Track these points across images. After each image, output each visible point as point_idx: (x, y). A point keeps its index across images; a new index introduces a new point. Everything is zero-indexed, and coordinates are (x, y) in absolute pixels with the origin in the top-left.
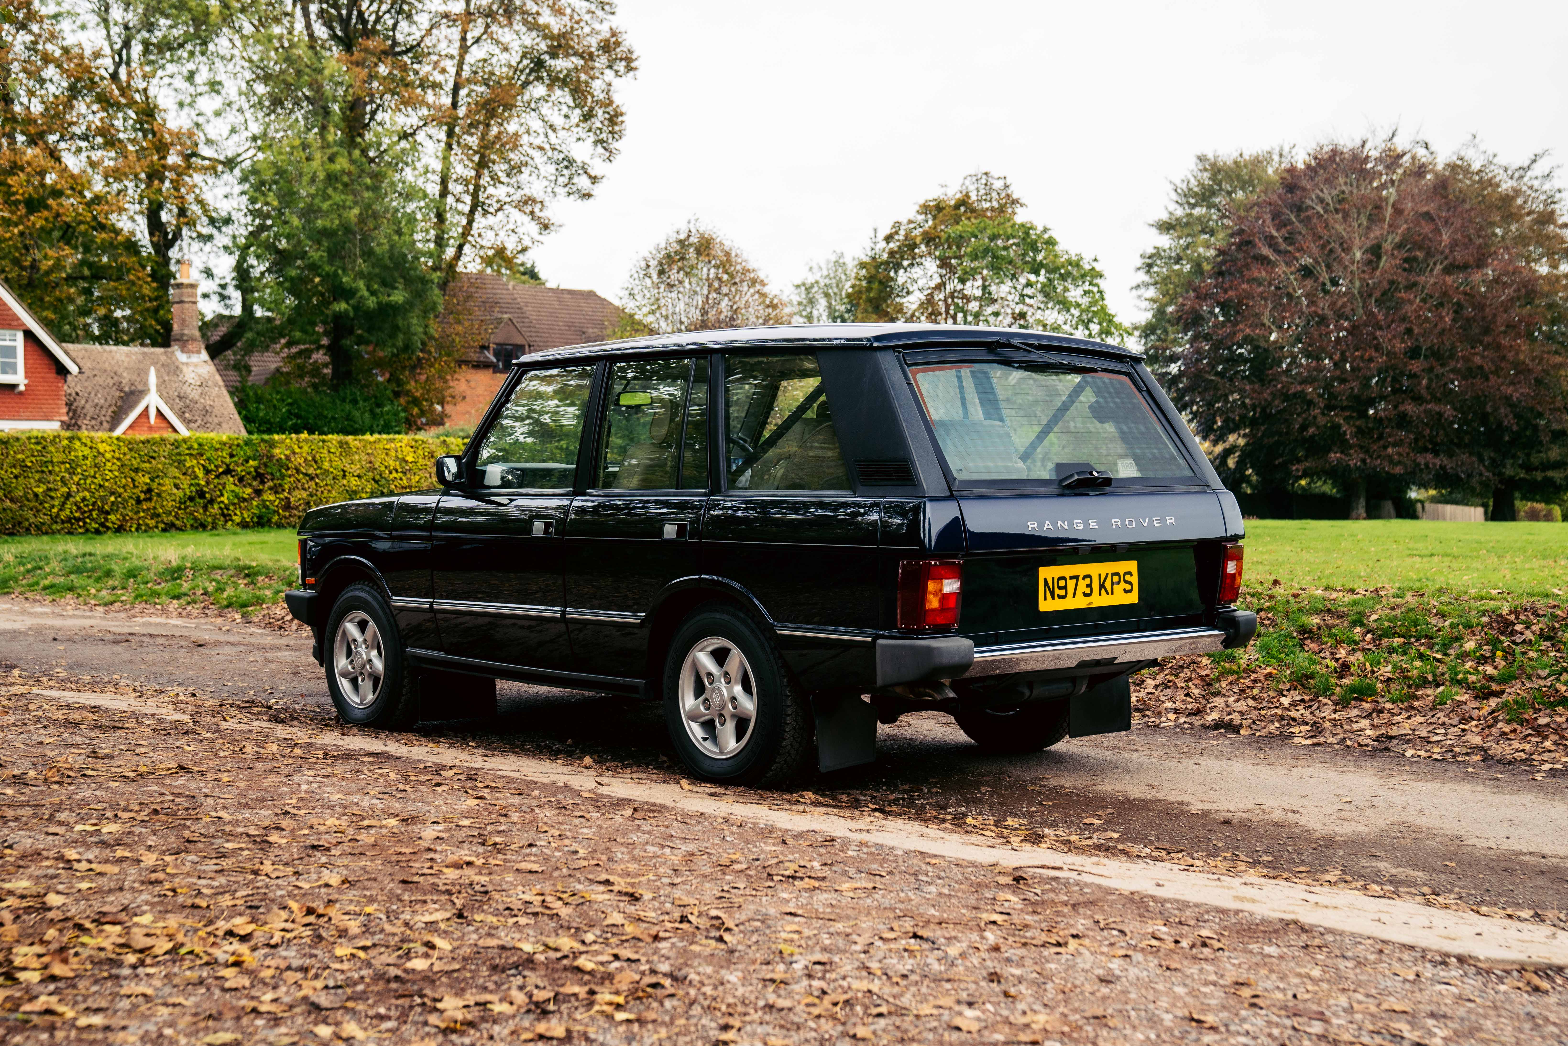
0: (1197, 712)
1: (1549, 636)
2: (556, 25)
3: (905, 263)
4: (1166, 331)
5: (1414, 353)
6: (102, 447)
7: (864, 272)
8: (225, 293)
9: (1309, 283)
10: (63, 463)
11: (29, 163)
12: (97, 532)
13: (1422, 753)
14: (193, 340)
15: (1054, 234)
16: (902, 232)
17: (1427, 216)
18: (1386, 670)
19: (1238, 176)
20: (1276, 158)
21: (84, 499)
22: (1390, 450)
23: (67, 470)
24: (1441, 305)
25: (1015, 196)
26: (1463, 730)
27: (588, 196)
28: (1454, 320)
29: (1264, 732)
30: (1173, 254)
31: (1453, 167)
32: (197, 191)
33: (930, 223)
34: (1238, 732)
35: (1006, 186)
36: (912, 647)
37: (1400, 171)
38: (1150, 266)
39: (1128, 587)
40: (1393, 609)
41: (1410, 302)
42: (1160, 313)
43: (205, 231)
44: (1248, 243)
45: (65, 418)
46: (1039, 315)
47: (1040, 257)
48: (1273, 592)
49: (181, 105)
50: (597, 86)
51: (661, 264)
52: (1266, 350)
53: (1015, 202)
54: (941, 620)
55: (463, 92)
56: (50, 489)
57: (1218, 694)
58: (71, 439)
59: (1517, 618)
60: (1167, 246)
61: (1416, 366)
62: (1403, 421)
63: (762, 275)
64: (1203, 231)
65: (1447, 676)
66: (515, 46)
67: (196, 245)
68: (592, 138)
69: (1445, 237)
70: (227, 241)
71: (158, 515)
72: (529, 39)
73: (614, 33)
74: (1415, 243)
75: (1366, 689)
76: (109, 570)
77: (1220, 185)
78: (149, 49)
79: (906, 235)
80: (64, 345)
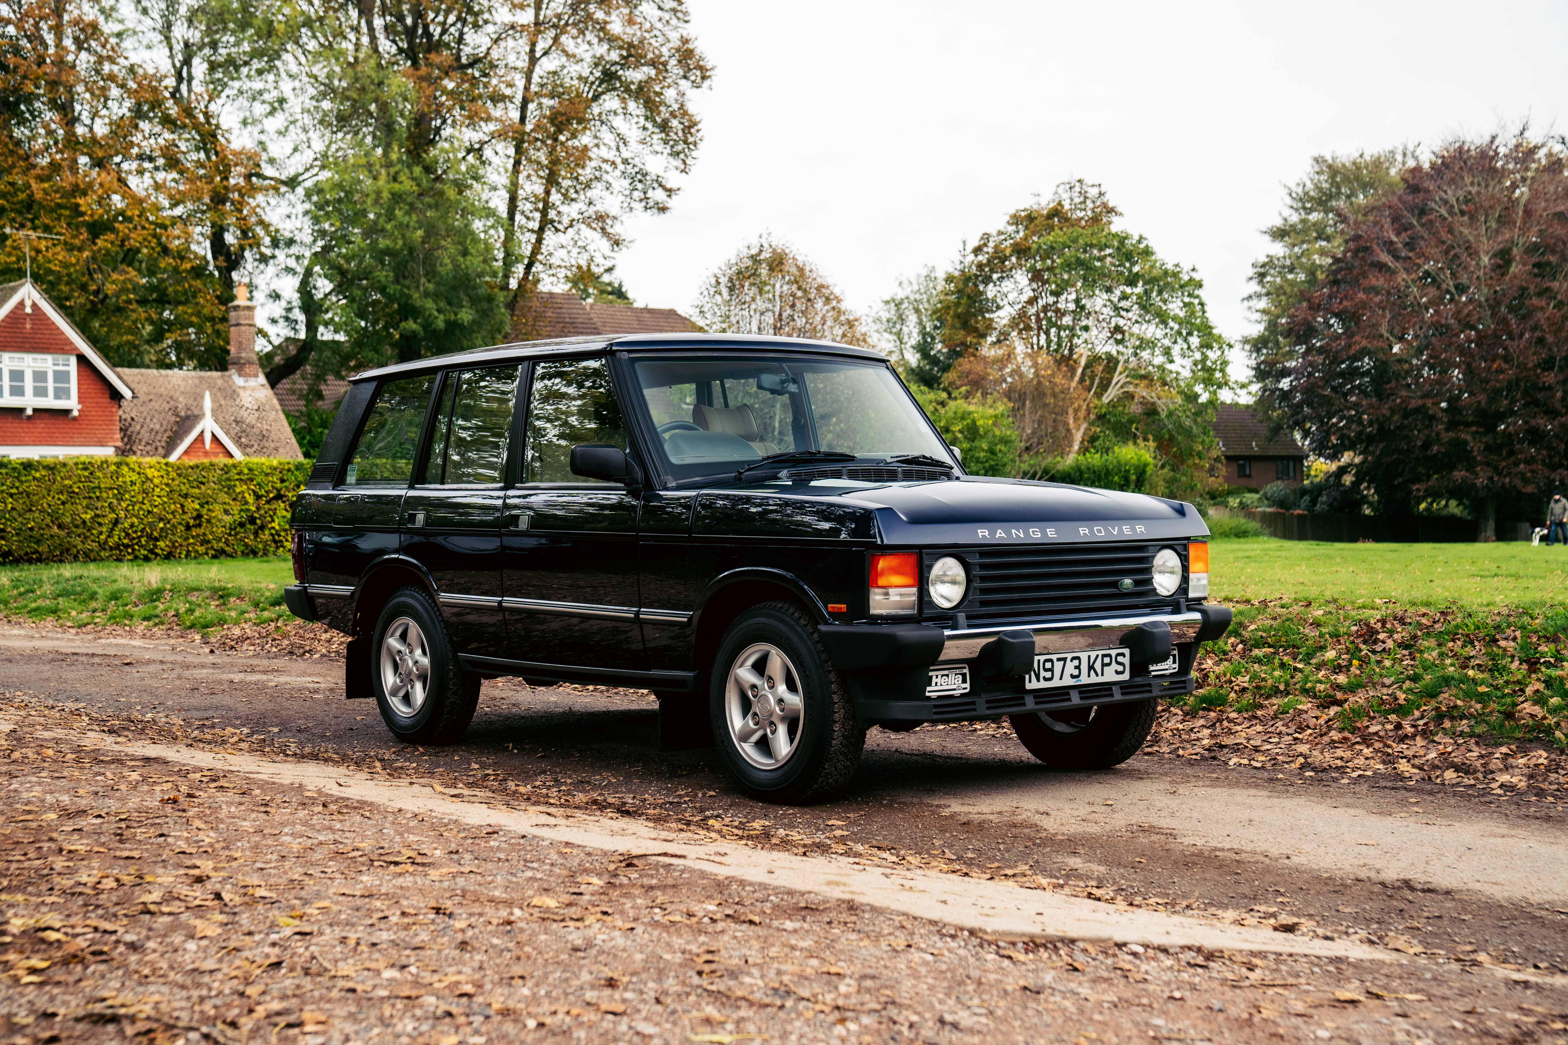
1: (1409, 645)
2: (626, 34)
3: (995, 276)
4: (1277, 344)
5: (1548, 364)
6: (150, 473)
7: (952, 286)
8: (290, 315)
9: (1433, 291)
10: (111, 489)
11: (94, 186)
12: (146, 559)
13: (1246, 762)
14: (251, 363)
15: (1150, 243)
16: (991, 244)
17: (1562, 216)
18: (1243, 680)
19: (1357, 179)
20: (1399, 158)
21: (132, 526)
22: (1521, 468)
23: (114, 495)
25: (1111, 205)
26: (1295, 739)
27: (663, 209)
30: (1288, 262)
32: (260, 212)
33: (1021, 234)
35: (1101, 194)
37: (1533, 167)
38: (1262, 275)
40: (1275, 619)
41: (1543, 309)
42: (1272, 326)
43: (267, 251)
44: (1366, 249)
45: (119, 444)
46: (1136, 329)
47: (1136, 269)
49: (245, 123)
50: (670, 95)
51: (731, 280)
53: (1111, 211)
55: (531, 106)
56: (97, 516)
58: (119, 465)
59: (1383, 626)
60: (1281, 254)
61: (1550, 378)
62: (1535, 436)
63: (837, 291)
64: (1319, 238)
65: (1298, 686)
66: (588, 58)
67: (260, 266)
68: (668, 150)
70: (289, 262)
71: (208, 542)
72: (602, 49)
73: (685, 41)
74: (1547, 246)
75: (1217, 699)
76: (95, 593)
77: (1338, 188)
78: (213, 67)
79: (996, 247)
80: (119, 369)
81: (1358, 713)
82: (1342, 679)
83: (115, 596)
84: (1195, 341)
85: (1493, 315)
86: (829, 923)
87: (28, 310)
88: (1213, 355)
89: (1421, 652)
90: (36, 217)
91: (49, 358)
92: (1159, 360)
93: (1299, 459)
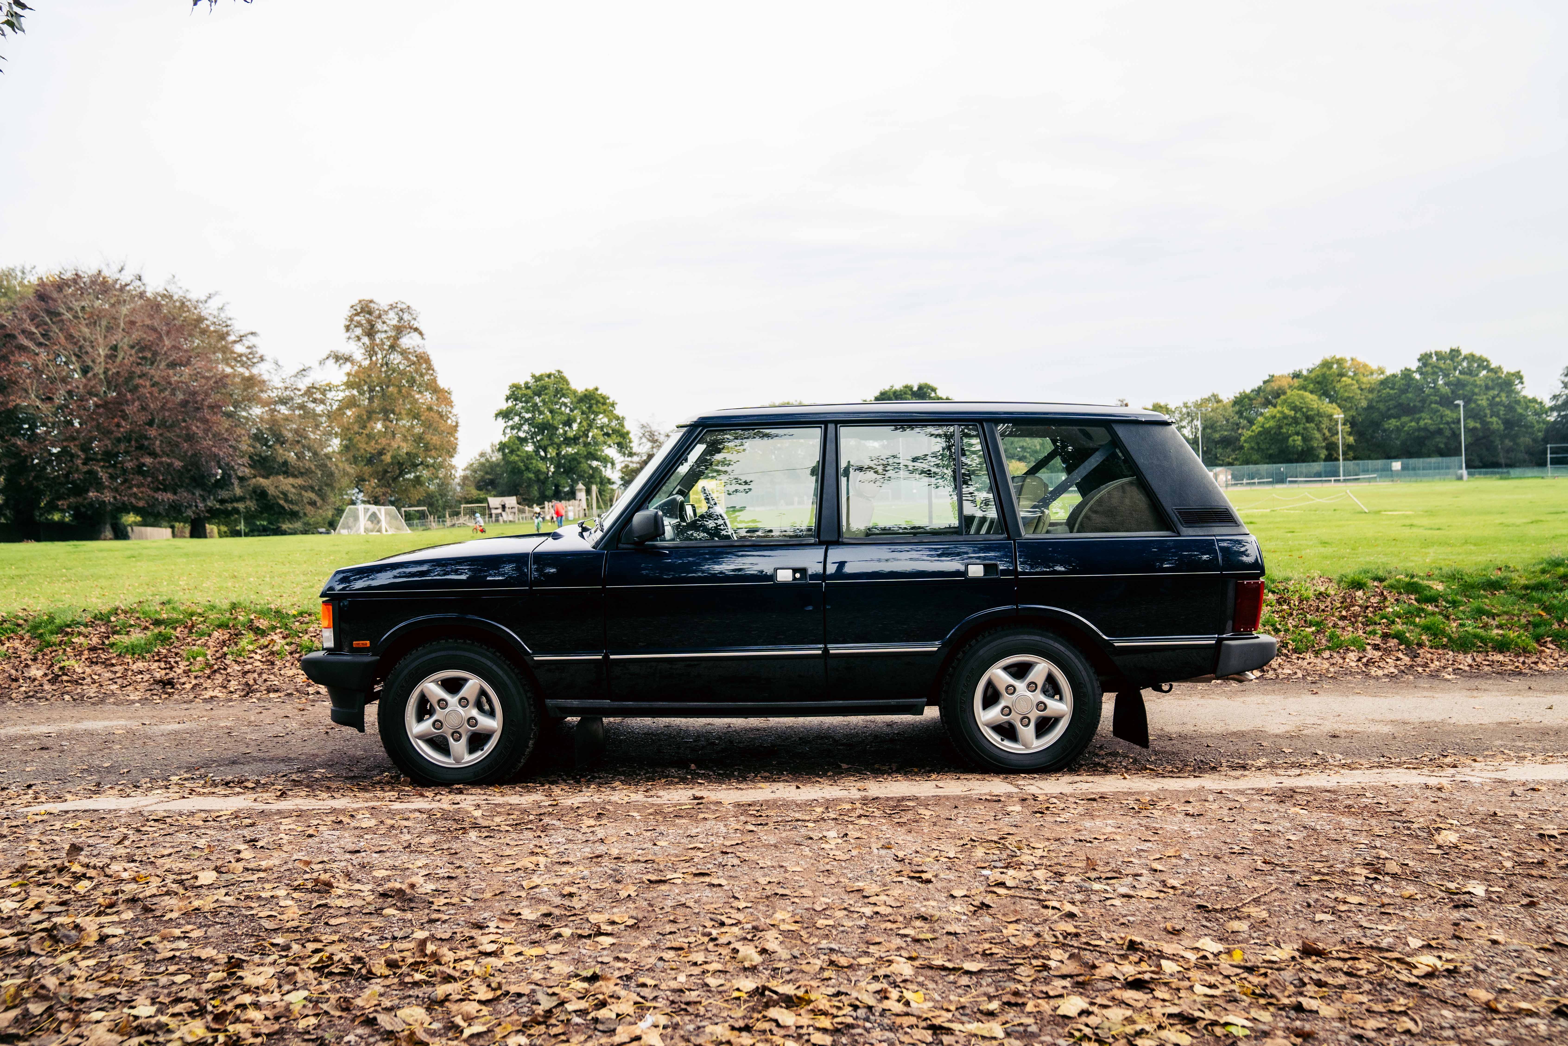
5: (150, 423)
22: (135, 490)
61: (152, 432)
62: (142, 470)
74: (144, 346)
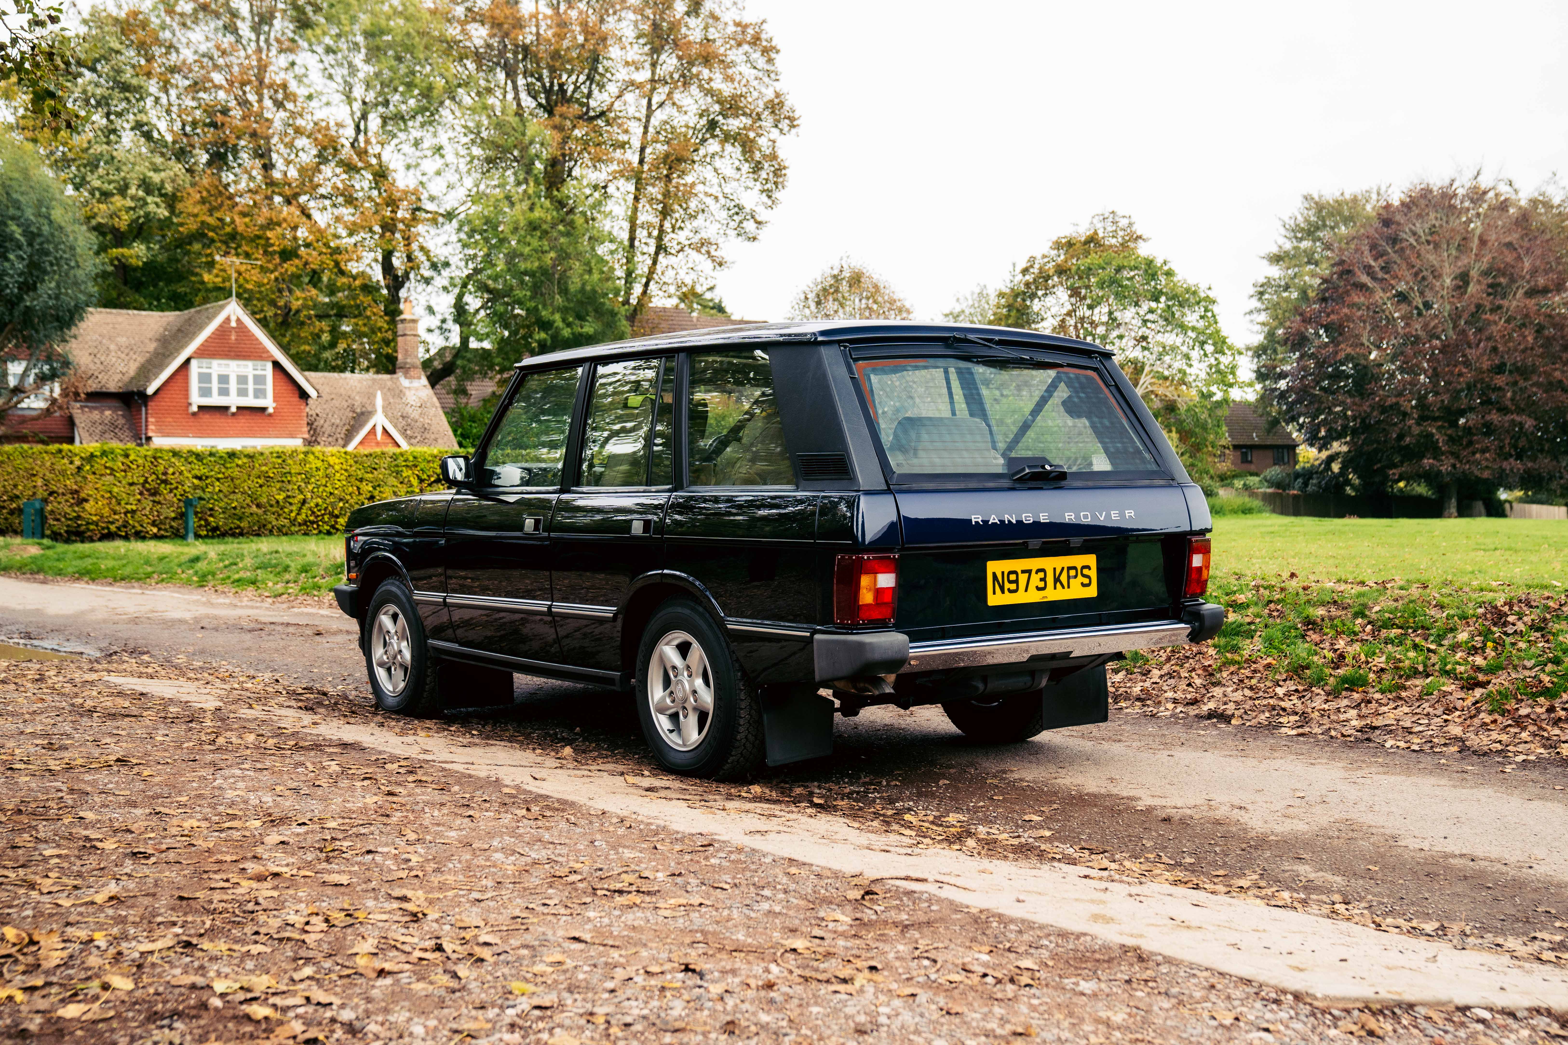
0: (1194, 702)
1: (1540, 627)
2: (727, 89)
3: (1040, 293)
4: (1275, 351)
5: (1499, 369)
6: (332, 460)
7: (1003, 301)
8: (445, 326)
9: (1404, 307)
10: (300, 474)
11: (285, 220)
12: (329, 533)
13: (1402, 744)
14: (415, 367)
15: (1173, 266)
16: (1037, 266)
17: (1509, 245)
18: (1380, 661)
19: (1340, 213)
20: (1374, 196)
21: (317, 505)
22: (1478, 456)
23: (303, 479)
24: (1524, 325)
25: (1138, 233)
26: (1446, 721)
27: (755, 239)
28: (1535, 339)
29: (1254, 722)
30: (1282, 283)
31: (1534, 202)
32: (421, 240)
33: (1062, 257)
34: (1229, 722)
35: (1131, 225)
36: (845, 642)
37: (1485, 206)
38: (1261, 293)
39: (1086, 581)
40: (1396, 600)
41: (1495, 323)
42: (1271, 335)
43: (427, 273)
44: (1349, 272)
45: (306, 436)
46: (1159, 337)
47: (1160, 287)
48: (1287, 584)
49: (408, 167)
50: (762, 142)
51: (818, 296)
52: (1365, 367)
53: (1138, 238)
54: (876, 615)
55: (648, 150)
56: (289, 497)
57: (1217, 684)
58: (306, 453)
59: (1511, 609)
60: (1277, 276)
61: (1500, 380)
62: (1489, 429)
63: (907, 304)
64: (1309, 262)
65: (1437, 667)
66: (693, 109)
67: (421, 286)
68: (759, 188)
69: (1527, 264)
70: (446, 283)
72: (704, 103)
73: (778, 95)
74: (1499, 270)
75: (1358, 679)
76: (288, 566)
77: (1324, 221)
78: (385, 120)
79: (1040, 269)
80: (307, 373)
81: (1504, 695)
82: (1479, 660)
83: (305, 570)
84: (1209, 348)
85: (1454, 328)
86: (1129, 982)
87: (233, 324)
88: (1225, 360)
89: (1554, 634)
90: (239, 246)
91: (250, 364)
92: (1179, 364)
93: (1292, 447)
